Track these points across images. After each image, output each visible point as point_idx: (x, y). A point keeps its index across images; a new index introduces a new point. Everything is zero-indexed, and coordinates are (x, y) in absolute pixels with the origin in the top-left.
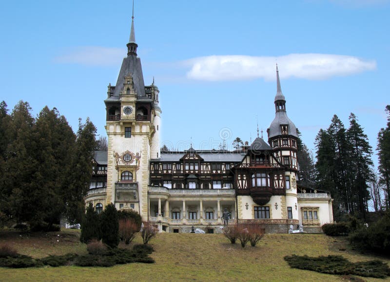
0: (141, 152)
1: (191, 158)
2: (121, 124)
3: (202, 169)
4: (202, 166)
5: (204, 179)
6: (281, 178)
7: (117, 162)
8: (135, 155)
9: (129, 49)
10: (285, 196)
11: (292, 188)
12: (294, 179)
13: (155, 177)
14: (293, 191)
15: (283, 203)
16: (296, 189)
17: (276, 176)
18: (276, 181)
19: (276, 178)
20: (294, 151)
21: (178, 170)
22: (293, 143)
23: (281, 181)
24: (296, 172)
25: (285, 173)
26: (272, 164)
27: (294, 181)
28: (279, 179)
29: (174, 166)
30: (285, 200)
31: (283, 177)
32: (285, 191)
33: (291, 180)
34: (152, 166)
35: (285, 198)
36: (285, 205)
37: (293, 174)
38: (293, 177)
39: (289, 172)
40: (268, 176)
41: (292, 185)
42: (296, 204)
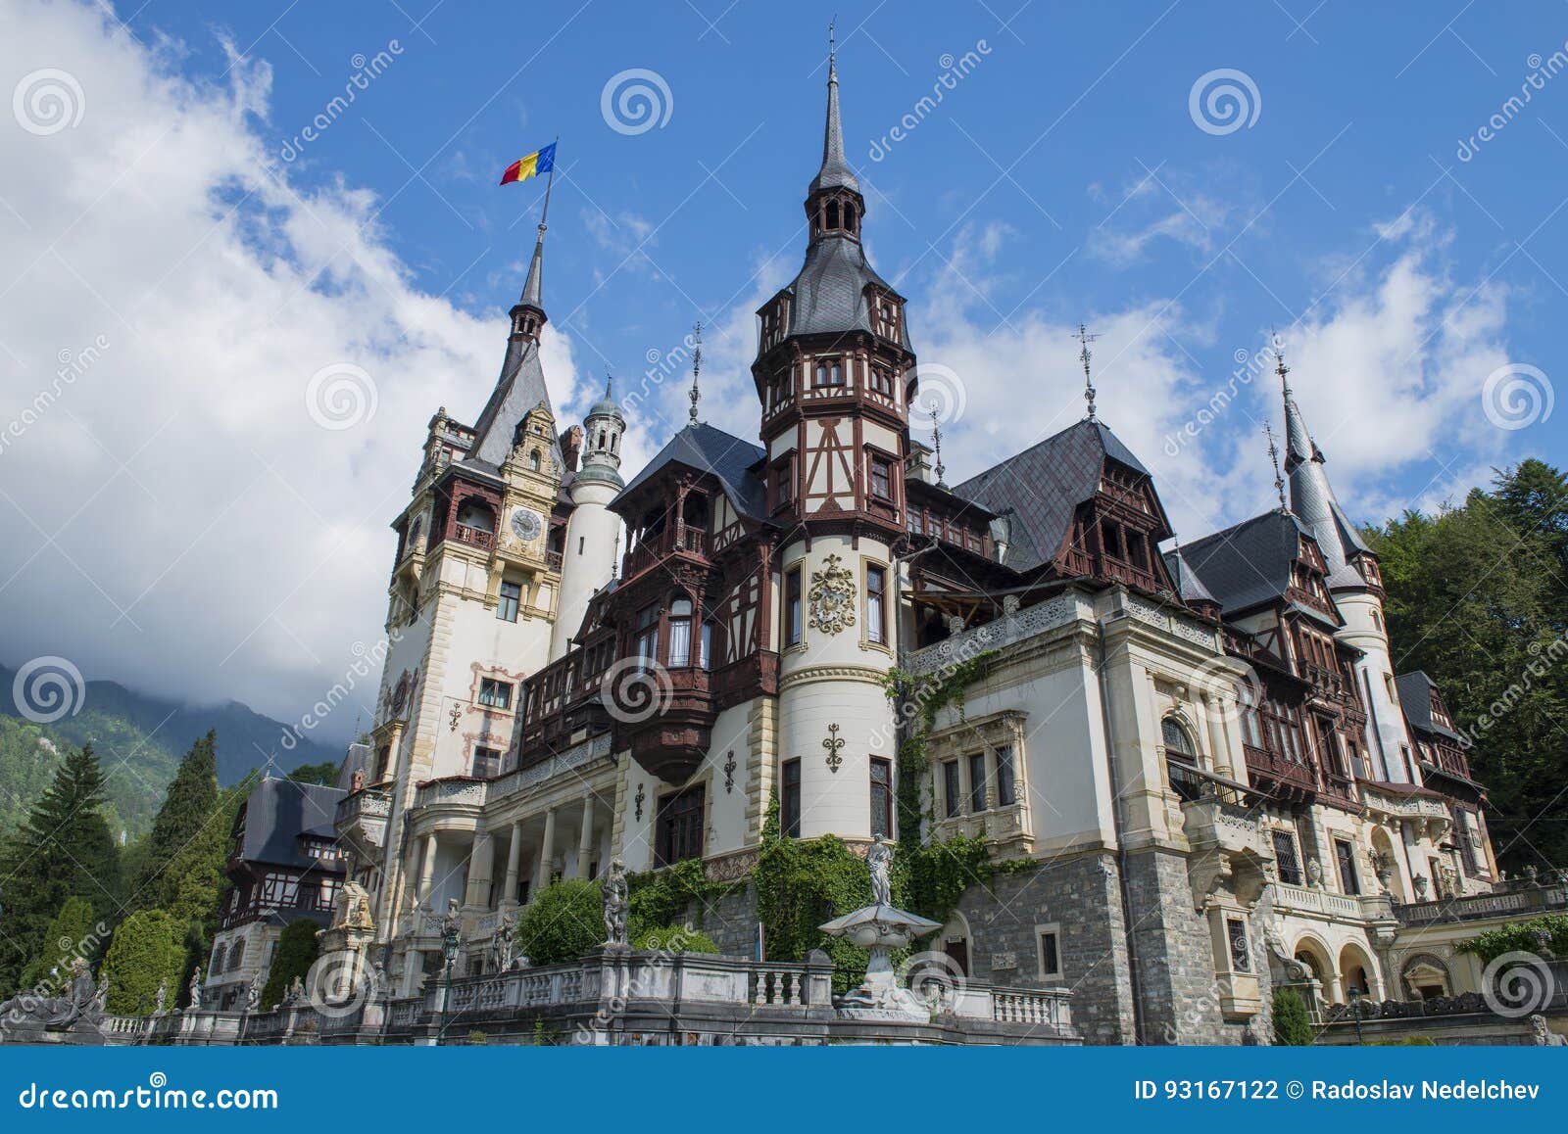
0: (422, 662)
2: (399, 583)
6: (755, 596)
7: (384, 722)
8: (411, 680)
9: (514, 322)
10: (775, 697)
11: (809, 636)
12: (829, 576)
13: (532, 737)
14: (819, 649)
15: (754, 741)
16: (851, 635)
17: (736, 591)
18: (737, 621)
19: (735, 605)
20: (829, 412)
21: (577, 685)
22: (827, 375)
23: (751, 614)
24: (851, 528)
25: (779, 557)
26: (722, 535)
27: (833, 583)
28: (745, 606)
29: (570, 674)
30: (775, 719)
31: (761, 588)
32: (767, 665)
33: (807, 585)
34: (531, 696)
35: (776, 709)
36: (775, 754)
37: (831, 545)
38: (828, 565)
39: (802, 543)
40: (682, 608)
41: (813, 612)
42: (833, 728)
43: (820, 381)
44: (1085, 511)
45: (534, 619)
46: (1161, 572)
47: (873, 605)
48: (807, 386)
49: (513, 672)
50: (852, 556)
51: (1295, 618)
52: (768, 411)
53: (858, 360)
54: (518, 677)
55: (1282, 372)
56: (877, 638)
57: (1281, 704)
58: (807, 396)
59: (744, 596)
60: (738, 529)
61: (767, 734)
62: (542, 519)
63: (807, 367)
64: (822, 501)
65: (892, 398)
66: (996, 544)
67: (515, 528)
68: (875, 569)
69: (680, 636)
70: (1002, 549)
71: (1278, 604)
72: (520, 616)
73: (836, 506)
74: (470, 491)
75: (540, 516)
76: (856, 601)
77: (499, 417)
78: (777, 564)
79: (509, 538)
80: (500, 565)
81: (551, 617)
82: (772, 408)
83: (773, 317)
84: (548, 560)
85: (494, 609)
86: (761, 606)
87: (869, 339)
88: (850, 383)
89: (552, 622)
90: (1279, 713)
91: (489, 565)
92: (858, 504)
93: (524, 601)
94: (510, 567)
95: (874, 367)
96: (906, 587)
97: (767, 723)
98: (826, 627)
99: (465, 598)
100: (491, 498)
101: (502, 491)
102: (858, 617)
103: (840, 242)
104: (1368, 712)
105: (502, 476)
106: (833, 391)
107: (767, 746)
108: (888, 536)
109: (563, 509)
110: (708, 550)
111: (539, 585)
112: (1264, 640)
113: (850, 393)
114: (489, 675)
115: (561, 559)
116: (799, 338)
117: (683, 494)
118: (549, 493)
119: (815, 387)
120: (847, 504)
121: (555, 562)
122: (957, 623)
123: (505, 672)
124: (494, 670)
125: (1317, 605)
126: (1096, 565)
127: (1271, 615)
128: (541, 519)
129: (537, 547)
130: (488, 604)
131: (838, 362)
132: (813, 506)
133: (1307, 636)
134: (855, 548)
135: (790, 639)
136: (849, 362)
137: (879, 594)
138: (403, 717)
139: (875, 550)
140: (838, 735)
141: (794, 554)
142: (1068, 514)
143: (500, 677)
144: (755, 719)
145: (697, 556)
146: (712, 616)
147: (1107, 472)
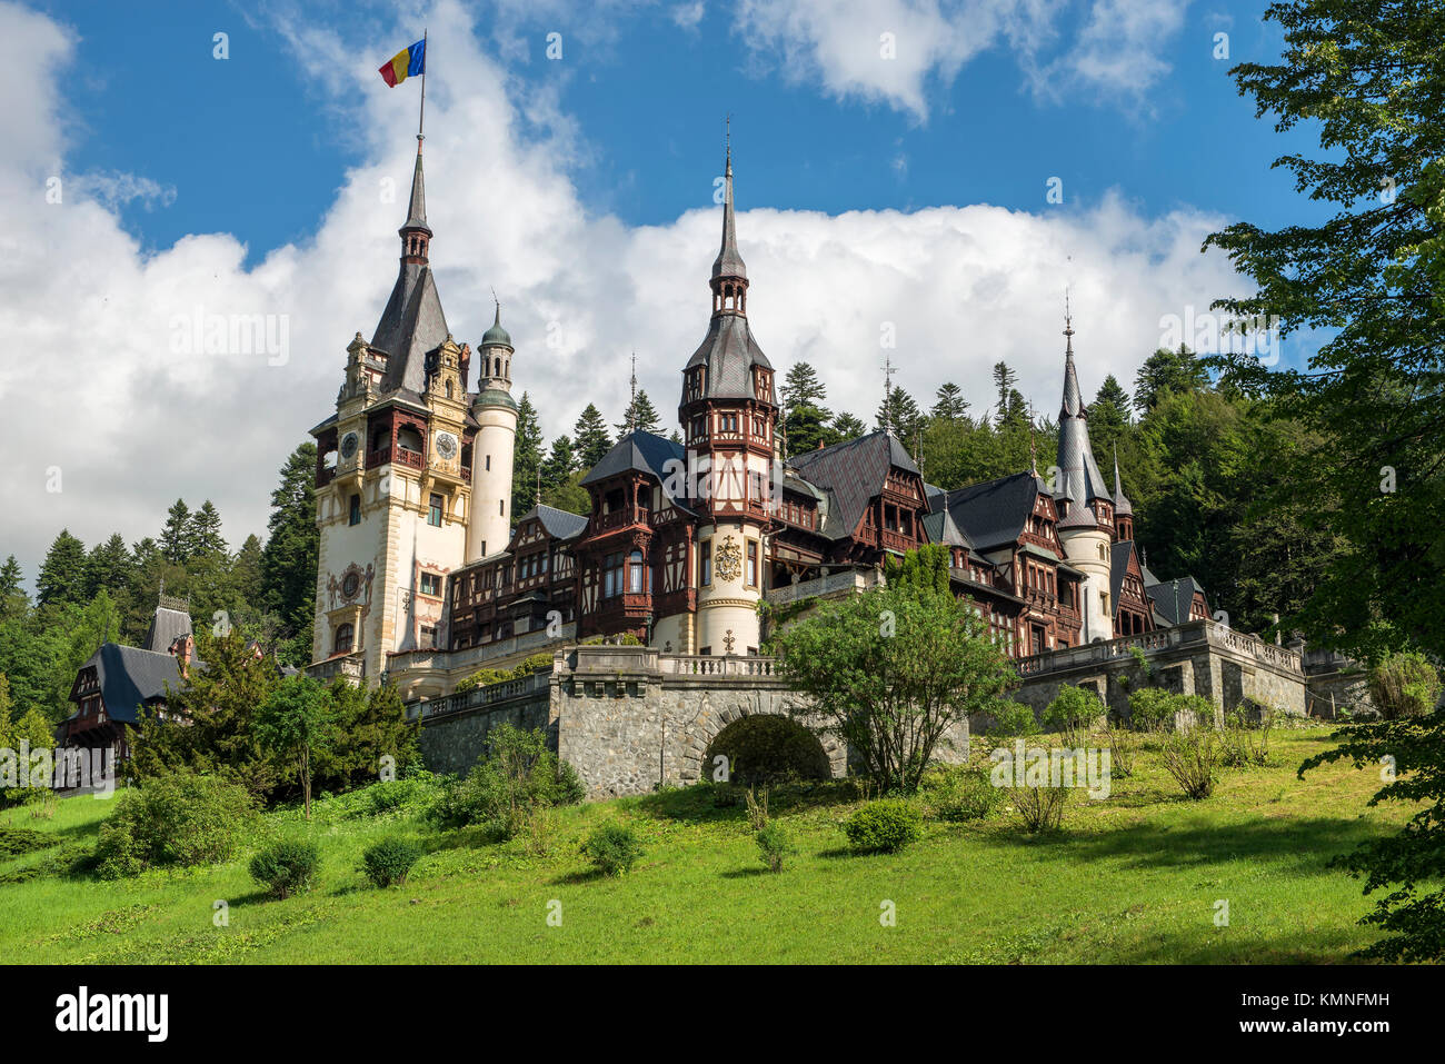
0: (376, 559)
1: (531, 540)
2: (336, 489)
3: (555, 570)
4: (556, 557)
5: (561, 599)
6: (682, 554)
7: (332, 603)
8: (364, 573)
9: (405, 243)
10: (695, 613)
11: (717, 581)
12: (727, 548)
13: (462, 619)
14: (721, 589)
15: (684, 637)
16: (739, 582)
17: (670, 549)
18: (671, 567)
19: (669, 558)
20: (728, 448)
21: (507, 583)
22: (727, 424)
23: (680, 565)
24: (739, 520)
25: (696, 533)
26: (660, 513)
27: (730, 552)
28: (676, 560)
29: (499, 574)
30: (695, 625)
31: (687, 549)
32: (691, 595)
33: (715, 553)
34: (456, 587)
35: (695, 620)
36: (695, 644)
37: (728, 530)
38: (726, 541)
39: (712, 526)
40: (636, 558)
41: (718, 568)
42: (729, 632)
43: (723, 428)
44: (875, 501)
45: (453, 524)
46: (923, 534)
47: (750, 563)
48: (716, 431)
49: (441, 568)
50: (740, 536)
51: (1025, 555)
52: (689, 439)
53: (746, 416)
54: (445, 571)
55: (1068, 333)
56: (750, 582)
57: (1003, 614)
58: (716, 438)
59: (676, 552)
60: (671, 512)
61: (691, 633)
62: (456, 439)
63: (716, 417)
64: (724, 503)
65: (765, 438)
66: (820, 516)
67: (438, 450)
68: (752, 543)
69: (636, 573)
70: (824, 519)
71: (1014, 545)
72: (443, 521)
73: (732, 507)
74: (405, 419)
75: (455, 438)
76: (742, 562)
77: (414, 346)
78: (695, 538)
79: (436, 458)
80: (431, 482)
81: (466, 522)
82: (693, 439)
83: (694, 377)
84: (463, 476)
85: (426, 516)
86: (686, 561)
87: (753, 403)
88: (741, 432)
89: (466, 526)
90: (1001, 622)
91: (422, 481)
92: (744, 507)
93: (446, 510)
94: (438, 482)
95: (755, 418)
96: (768, 552)
97: (691, 627)
98: (725, 577)
99: (406, 509)
100: (419, 424)
101: (427, 418)
102: (742, 571)
103: (734, 320)
104: (1083, 620)
105: (426, 404)
106: (732, 435)
107: (691, 640)
108: (759, 524)
109: (472, 430)
110: (650, 523)
111: (458, 496)
112: (1002, 570)
113: (741, 438)
114: (425, 570)
115: (470, 473)
116: (711, 400)
117: (637, 486)
118: (460, 417)
119: (721, 432)
120: (738, 507)
121: (467, 475)
122: (796, 578)
123: (436, 567)
124: (429, 566)
125: (1047, 545)
126: (879, 535)
127: (1010, 552)
128: (457, 441)
129: (455, 464)
130: (420, 511)
131: (734, 415)
132: (719, 507)
133: (1032, 568)
134: (741, 532)
135: (704, 581)
136: (741, 416)
137: (753, 558)
138: (361, 599)
139: (752, 532)
140: (731, 636)
141: (706, 532)
142: (865, 501)
143: (432, 571)
144: (684, 625)
145: (644, 527)
146: (655, 562)
147: (892, 474)
